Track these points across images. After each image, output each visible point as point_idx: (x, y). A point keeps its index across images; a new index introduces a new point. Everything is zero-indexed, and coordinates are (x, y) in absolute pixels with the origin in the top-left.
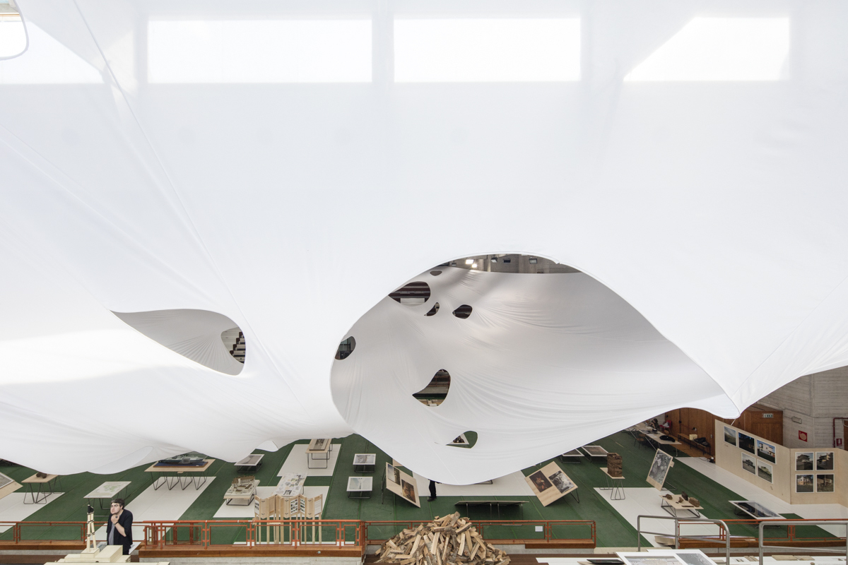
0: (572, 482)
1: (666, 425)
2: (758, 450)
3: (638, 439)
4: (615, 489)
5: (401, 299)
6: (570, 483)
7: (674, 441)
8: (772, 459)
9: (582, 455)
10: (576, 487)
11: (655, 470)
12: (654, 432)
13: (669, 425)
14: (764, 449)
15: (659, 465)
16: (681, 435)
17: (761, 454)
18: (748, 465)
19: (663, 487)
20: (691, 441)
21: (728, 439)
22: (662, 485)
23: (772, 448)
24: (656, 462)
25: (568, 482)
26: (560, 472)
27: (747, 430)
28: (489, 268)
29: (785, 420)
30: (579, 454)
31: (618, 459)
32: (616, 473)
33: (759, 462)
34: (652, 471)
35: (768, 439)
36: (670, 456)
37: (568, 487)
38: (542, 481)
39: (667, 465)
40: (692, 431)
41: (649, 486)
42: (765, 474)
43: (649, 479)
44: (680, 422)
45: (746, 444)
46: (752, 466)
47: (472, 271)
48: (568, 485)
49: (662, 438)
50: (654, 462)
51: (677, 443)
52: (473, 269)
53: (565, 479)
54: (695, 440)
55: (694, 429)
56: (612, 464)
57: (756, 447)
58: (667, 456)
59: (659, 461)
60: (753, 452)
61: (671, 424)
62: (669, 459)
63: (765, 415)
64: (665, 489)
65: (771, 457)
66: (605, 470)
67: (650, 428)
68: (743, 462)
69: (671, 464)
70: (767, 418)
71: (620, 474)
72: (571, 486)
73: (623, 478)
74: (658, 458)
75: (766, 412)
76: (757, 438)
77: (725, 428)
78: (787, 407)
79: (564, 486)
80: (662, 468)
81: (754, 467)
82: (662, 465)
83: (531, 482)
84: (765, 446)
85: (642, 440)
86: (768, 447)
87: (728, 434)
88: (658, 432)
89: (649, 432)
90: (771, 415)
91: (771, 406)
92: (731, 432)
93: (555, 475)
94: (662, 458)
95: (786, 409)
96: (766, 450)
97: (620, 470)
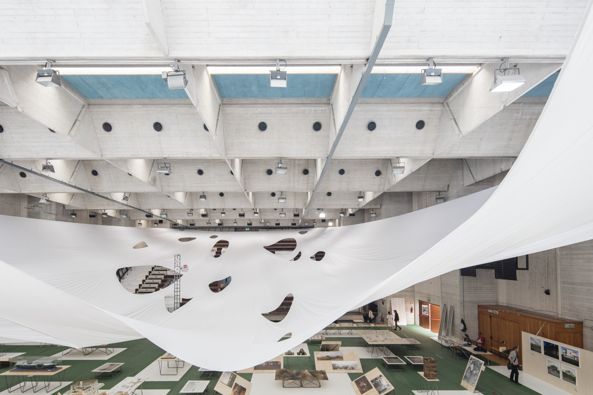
0: (390, 384)
1: (480, 341)
2: (562, 355)
3: (455, 351)
4: (431, 391)
5: (276, 252)
6: (388, 385)
7: (486, 352)
8: (576, 363)
9: (405, 363)
10: (393, 388)
11: (468, 375)
12: (469, 345)
13: (482, 341)
14: (568, 354)
15: (472, 370)
16: (493, 348)
17: (565, 359)
18: (553, 370)
19: (475, 390)
20: (500, 353)
21: (535, 348)
22: (474, 388)
23: (576, 352)
24: (470, 367)
25: (386, 384)
26: (381, 376)
27: (551, 339)
28: (342, 225)
29: (584, 330)
30: (402, 362)
31: (434, 362)
32: (431, 376)
33: (563, 367)
34: (465, 376)
35: (570, 344)
36: (481, 361)
37: (386, 389)
38: (365, 384)
39: (479, 370)
40: (502, 344)
41: (463, 389)
42: (569, 378)
43: (463, 383)
44: (491, 338)
45: (551, 351)
46: (557, 371)
47: (329, 228)
48: (386, 387)
49: (475, 349)
50: (467, 368)
51: (488, 353)
52: (329, 227)
53: (385, 382)
54: (504, 352)
55: (503, 342)
56: (427, 367)
57: (560, 353)
58: (478, 361)
59: (472, 366)
60: (558, 358)
61: (483, 340)
62: (481, 364)
63: (567, 326)
64: (477, 391)
65: (575, 361)
66: (422, 374)
67: (466, 343)
68: (548, 367)
69: (483, 368)
70: (568, 328)
71: (435, 377)
72: (389, 387)
73: (438, 380)
74: (471, 364)
75: (567, 323)
76: (560, 345)
77: (532, 339)
78: (587, 318)
79: (383, 388)
80: (474, 372)
81: (559, 372)
82: (474, 369)
83: (355, 386)
84: (568, 352)
85: (458, 352)
86: (571, 352)
87: (534, 343)
88: (472, 345)
89: (465, 345)
90: (572, 325)
91: (572, 318)
92: (537, 341)
93: (376, 379)
94: (474, 363)
95: (585, 319)
96: (569, 355)
97: (435, 373)
